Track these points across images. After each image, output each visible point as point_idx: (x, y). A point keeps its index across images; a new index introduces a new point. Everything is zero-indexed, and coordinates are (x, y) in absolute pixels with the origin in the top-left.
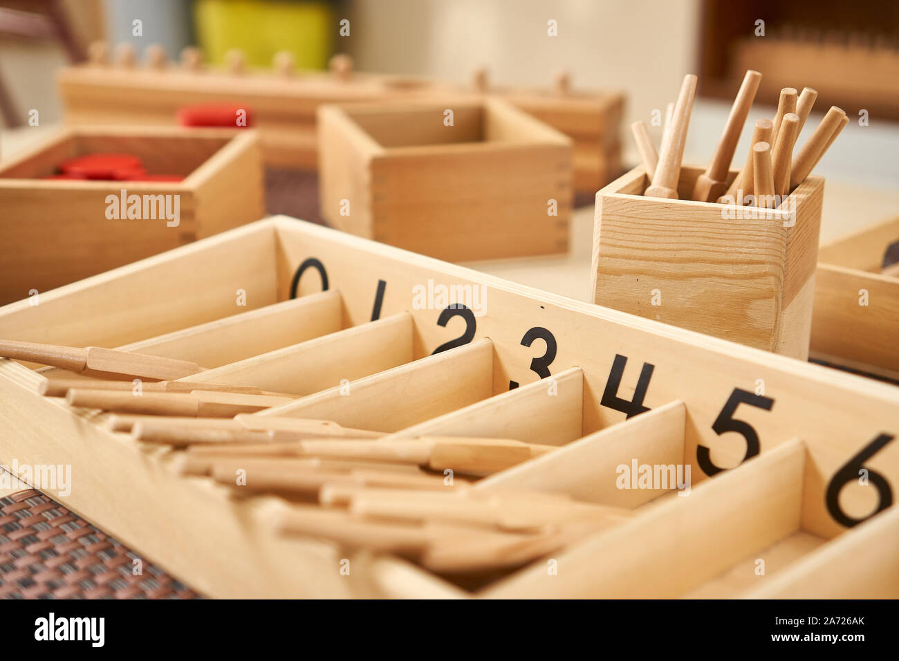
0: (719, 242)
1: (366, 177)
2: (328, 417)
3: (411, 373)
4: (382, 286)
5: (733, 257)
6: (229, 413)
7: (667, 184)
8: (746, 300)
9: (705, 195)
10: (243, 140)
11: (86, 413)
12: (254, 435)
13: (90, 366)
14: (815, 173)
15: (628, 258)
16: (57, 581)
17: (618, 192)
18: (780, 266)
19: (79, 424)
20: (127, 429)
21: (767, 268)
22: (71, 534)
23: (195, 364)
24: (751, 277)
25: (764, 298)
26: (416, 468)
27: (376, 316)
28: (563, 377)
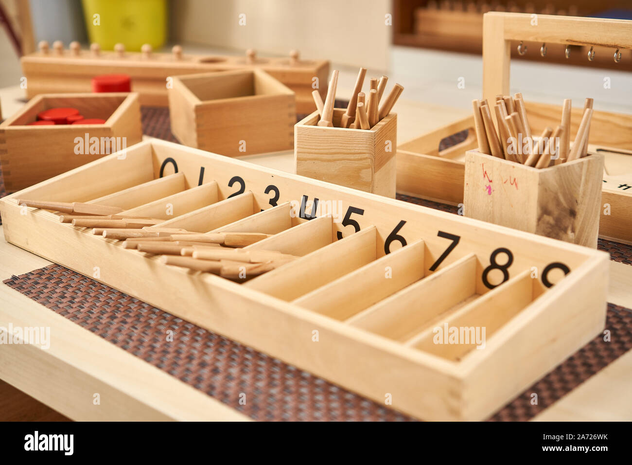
0: (347, 145)
1: (193, 115)
2: (181, 228)
3: (217, 207)
4: (203, 169)
5: (353, 151)
6: (140, 227)
7: (327, 119)
8: (359, 170)
9: (345, 124)
10: (131, 98)
11: (80, 229)
12: (151, 234)
13: (75, 211)
14: (393, 111)
15: (309, 153)
16: (75, 296)
17: (304, 124)
18: (372, 154)
19: (77, 234)
20: (101, 234)
21: (367, 155)
22: (76, 280)
23: (120, 208)
24: (361, 159)
25: (366, 168)
26: (219, 244)
27: (200, 183)
28: (282, 206)
